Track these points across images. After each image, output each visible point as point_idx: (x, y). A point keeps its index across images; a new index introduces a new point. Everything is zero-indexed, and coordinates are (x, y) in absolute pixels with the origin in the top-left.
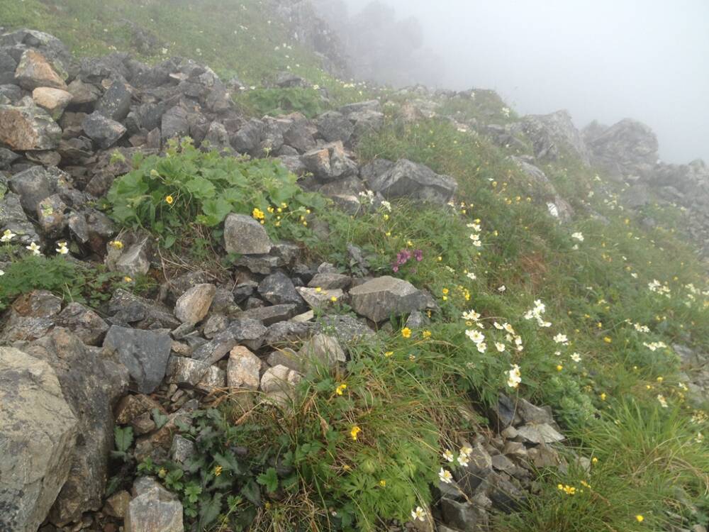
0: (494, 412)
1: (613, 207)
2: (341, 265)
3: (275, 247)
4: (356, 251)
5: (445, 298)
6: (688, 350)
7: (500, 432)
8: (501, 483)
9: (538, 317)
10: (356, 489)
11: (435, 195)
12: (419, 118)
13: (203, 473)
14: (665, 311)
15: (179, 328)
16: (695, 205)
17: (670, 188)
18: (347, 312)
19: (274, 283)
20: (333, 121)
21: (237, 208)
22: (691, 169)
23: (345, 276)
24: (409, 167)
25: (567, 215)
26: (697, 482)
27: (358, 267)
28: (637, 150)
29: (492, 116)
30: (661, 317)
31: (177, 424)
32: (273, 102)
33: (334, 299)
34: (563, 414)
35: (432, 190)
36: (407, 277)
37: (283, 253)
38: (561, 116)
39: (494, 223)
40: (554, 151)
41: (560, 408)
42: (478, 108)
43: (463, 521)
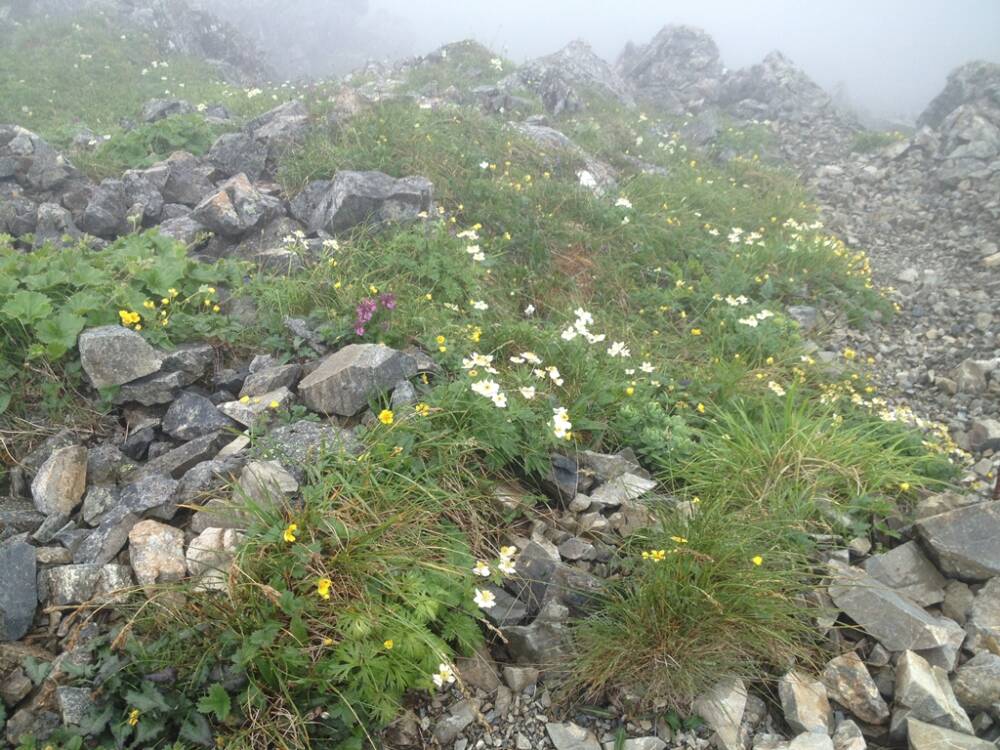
0: (551, 482)
1: (672, 151)
2: (282, 352)
3: (171, 358)
4: (298, 324)
5: (443, 349)
6: (809, 309)
7: (567, 507)
8: (573, 578)
9: (584, 331)
10: (348, 668)
11: (403, 210)
12: (368, 107)
13: (115, 728)
14: (765, 267)
15: (42, 526)
16: (783, 114)
17: (747, 101)
18: (302, 417)
19: (184, 411)
20: (232, 147)
21: (93, 319)
22: (767, 67)
23: (291, 365)
24: (351, 180)
25: (610, 181)
26: (842, 482)
27: (308, 346)
28: (691, 65)
29: (480, 75)
30: (762, 278)
31: (67, 670)
32: (142, 148)
33: (274, 404)
34: (650, 452)
35: (396, 202)
36: (380, 337)
37: (187, 362)
38: (575, 48)
39: (504, 223)
40: (573, 100)
41: (643, 445)
42: (457, 70)
43: (533, 650)
